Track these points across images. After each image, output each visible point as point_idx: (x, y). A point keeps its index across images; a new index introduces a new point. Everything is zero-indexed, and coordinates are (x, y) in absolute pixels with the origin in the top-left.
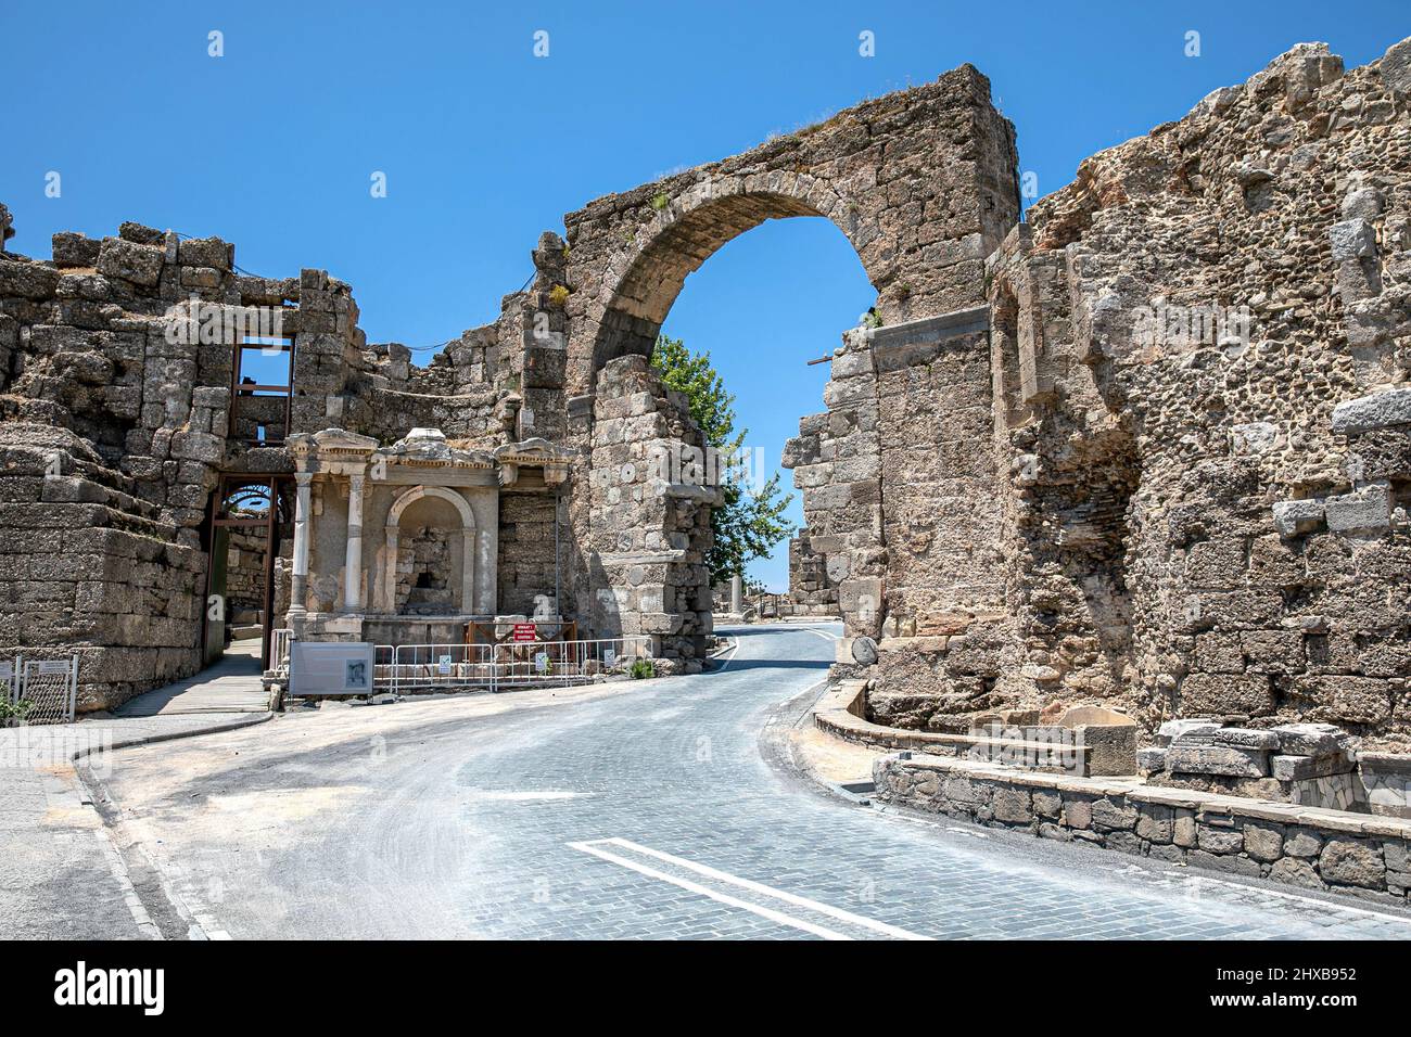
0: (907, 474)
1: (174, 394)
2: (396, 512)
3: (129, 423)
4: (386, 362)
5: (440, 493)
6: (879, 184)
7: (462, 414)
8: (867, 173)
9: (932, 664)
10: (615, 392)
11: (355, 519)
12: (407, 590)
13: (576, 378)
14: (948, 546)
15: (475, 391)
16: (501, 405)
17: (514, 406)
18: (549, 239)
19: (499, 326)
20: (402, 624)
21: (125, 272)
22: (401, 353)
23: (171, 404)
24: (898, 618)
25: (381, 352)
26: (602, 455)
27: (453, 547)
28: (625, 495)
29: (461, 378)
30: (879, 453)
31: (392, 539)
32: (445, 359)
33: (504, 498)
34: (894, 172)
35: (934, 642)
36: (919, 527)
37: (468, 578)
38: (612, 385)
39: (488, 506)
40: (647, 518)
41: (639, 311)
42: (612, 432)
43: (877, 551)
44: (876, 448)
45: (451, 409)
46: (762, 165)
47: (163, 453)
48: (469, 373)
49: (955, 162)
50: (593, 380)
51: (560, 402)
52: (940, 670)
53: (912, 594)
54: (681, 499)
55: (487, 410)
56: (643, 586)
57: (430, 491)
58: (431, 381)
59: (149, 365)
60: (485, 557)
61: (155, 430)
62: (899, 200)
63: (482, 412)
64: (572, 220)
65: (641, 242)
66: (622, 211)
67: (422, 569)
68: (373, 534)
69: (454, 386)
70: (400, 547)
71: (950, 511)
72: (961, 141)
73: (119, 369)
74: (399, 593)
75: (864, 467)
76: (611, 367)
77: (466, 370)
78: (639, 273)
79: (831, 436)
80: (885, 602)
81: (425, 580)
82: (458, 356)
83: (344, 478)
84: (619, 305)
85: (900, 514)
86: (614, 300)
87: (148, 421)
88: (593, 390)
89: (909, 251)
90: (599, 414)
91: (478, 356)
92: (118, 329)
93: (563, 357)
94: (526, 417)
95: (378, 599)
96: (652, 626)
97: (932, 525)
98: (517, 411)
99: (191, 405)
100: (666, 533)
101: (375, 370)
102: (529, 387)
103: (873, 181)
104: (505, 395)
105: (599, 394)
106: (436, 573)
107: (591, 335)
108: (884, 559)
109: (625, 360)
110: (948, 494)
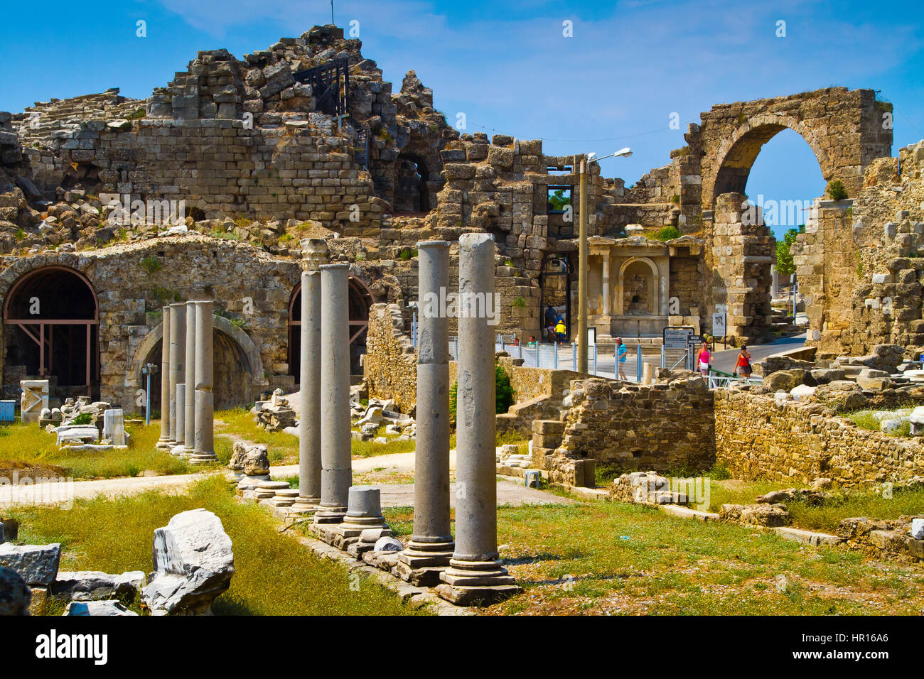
0: (833, 264)
1: (525, 219)
2: (623, 269)
3: (508, 233)
4: (613, 188)
5: (642, 260)
6: (828, 135)
7: (651, 215)
8: (823, 128)
9: (836, 340)
10: (724, 210)
11: (606, 274)
12: (628, 304)
13: (706, 200)
14: (845, 294)
15: (657, 202)
16: (670, 213)
17: (677, 214)
18: (693, 126)
19: (668, 169)
20: (626, 320)
21: (500, 162)
22: (619, 182)
23: (525, 224)
24: (828, 322)
25: (610, 182)
26: (717, 241)
27: (649, 284)
28: (728, 261)
29: (651, 194)
30: (824, 253)
31: (621, 282)
32: (642, 184)
33: (672, 259)
34: (833, 131)
35: (837, 332)
36: (835, 286)
37: (656, 299)
38: (723, 206)
39: (665, 266)
40: (737, 273)
41: (737, 165)
42: (723, 230)
43: (822, 294)
44: (823, 251)
45: (646, 212)
46: (785, 113)
47: (523, 246)
48: (654, 192)
49: (854, 133)
50: (714, 202)
51: (699, 210)
52: (839, 343)
53: (832, 311)
54: (753, 263)
55: (663, 214)
56: (734, 304)
57: (637, 259)
58: (636, 196)
59: (515, 206)
60: (663, 289)
61: (518, 236)
62: (835, 144)
63: (661, 214)
64: (704, 116)
65: (736, 137)
66: (727, 118)
67: (634, 294)
68: (613, 280)
69: (647, 198)
70: (625, 284)
71: (846, 280)
72: (857, 123)
73: (502, 208)
74: (625, 306)
75: (818, 259)
76: (721, 197)
77: (652, 190)
78: (735, 150)
79: (808, 244)
80: (824, 315)
81: (636, 299)
82: (648, 182)
83: (601, 257)
84: (726, 165)
85: (830, 280)
86: (724, 163)
87: (516, 232)
88: (713, 208)
89: (838, 168)
90: (717, 220)
91: (658, 183)
92: (501, 191)
93: (700, 188)
94: (682, 219)
95: (615, 308)
96: (739, 322)
97: (840, 286)
98: (678, 216)
99: (532, 224)
100: (745, 279)
101: (608, 193)
102: (683, 204)
103: (826, 133)
104: (672, 207)
105: (717, 210)
106: (641, 295)
107: (713, 180)
108: (824, 298)
109: (728, 195)
110: (845, 273)
